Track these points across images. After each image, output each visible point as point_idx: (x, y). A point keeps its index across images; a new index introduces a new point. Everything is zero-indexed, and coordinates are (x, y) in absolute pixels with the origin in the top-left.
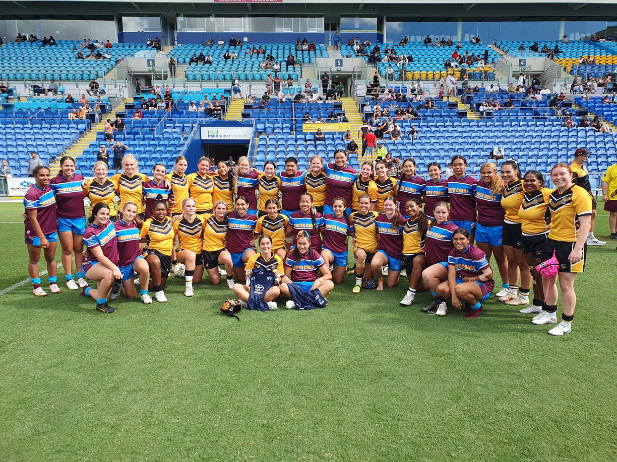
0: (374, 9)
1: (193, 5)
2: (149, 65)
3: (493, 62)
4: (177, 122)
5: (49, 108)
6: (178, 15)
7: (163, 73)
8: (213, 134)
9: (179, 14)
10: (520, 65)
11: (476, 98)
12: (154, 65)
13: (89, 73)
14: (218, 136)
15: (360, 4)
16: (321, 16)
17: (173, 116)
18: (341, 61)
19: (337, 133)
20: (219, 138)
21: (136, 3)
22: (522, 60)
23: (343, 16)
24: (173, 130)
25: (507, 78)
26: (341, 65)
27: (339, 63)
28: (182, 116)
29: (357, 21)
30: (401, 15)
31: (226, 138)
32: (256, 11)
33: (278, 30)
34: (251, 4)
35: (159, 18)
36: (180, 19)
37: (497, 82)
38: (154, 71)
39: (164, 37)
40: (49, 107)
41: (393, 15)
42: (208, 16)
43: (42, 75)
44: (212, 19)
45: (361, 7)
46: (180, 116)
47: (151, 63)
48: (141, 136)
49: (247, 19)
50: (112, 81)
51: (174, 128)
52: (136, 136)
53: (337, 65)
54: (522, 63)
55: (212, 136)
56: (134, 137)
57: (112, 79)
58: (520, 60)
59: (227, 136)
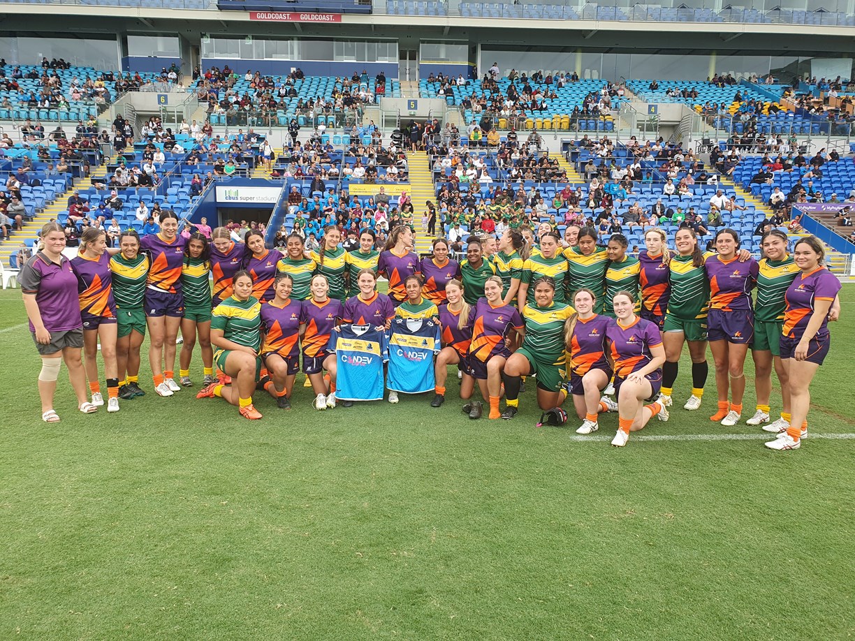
0: (464, 33)
1: (223, 23)
2: (160, 102)
3: (616, 107)
4: (186, 179)
5: (19, 157)
6: (203, 36)
7: (176, 114)
8: (232, 195)
9: (205, 35)
10: (650, 112)
11: (583, 154)
12: (166, 102)
13: (77, 112)
14: (239, 198)
15: (444, 27)
16: (395, 41)
17: (183, 170)
18: (416, 102)
19: (393, 198)
20: (239, 201)
21: (145, 19)
22: (653, 106)
23: (423, 42)
24: (181, 190)
25: (629, 128)
26: (416, 108)
27: (413, 104)
28: (194, 171)
29: (443, 50)
30: (501, 42)
31: (249, 201)
32: (308, 33)
33: (337, 59)
34: (300, 23)
35: (176, 40)
36: (206, 41)
37: (616, 134)
38: (164, 110)
39: (184, 64)
40: (19, 155)
41: (491, 42)
42: (243, 37)
43: (15, 112)
44: (249, 42)
45: (446, 31)
46: (192, 171)
47: (163, 100)
48: (137, 196)
49: (296, 43)
50: (108, 123)
51: (182, 187)
52: (131, 197)
53: (409, 108)
54: (652, 109)
55: (230, 198)
56: (128, 197)
57: (108, 120)
58: (650, 107)
59: (250, 198)
